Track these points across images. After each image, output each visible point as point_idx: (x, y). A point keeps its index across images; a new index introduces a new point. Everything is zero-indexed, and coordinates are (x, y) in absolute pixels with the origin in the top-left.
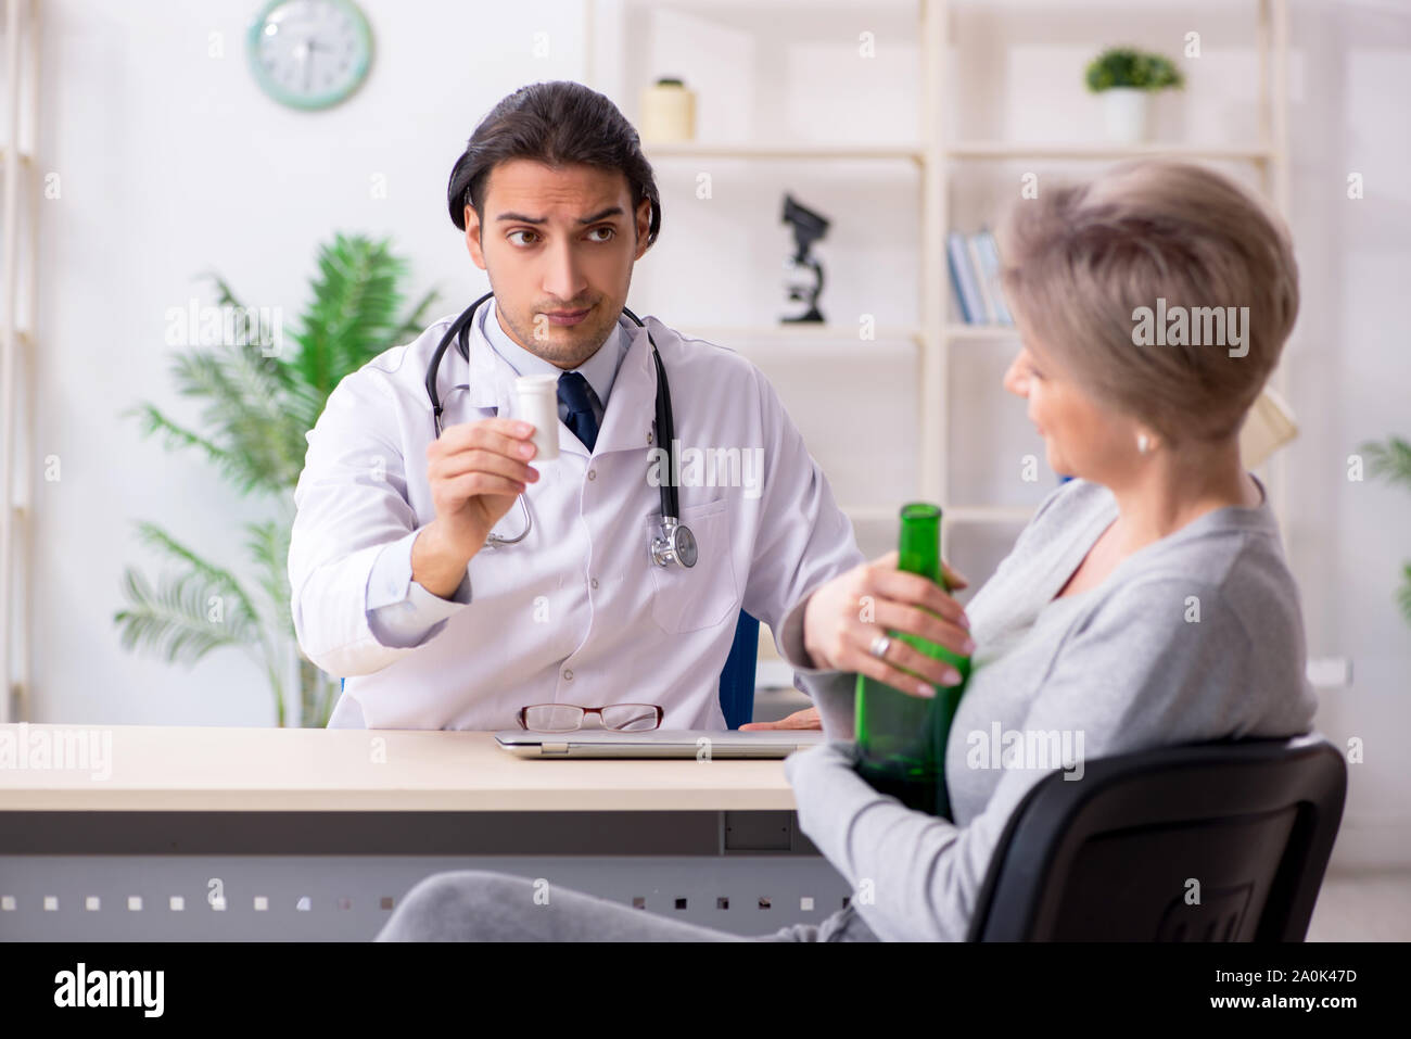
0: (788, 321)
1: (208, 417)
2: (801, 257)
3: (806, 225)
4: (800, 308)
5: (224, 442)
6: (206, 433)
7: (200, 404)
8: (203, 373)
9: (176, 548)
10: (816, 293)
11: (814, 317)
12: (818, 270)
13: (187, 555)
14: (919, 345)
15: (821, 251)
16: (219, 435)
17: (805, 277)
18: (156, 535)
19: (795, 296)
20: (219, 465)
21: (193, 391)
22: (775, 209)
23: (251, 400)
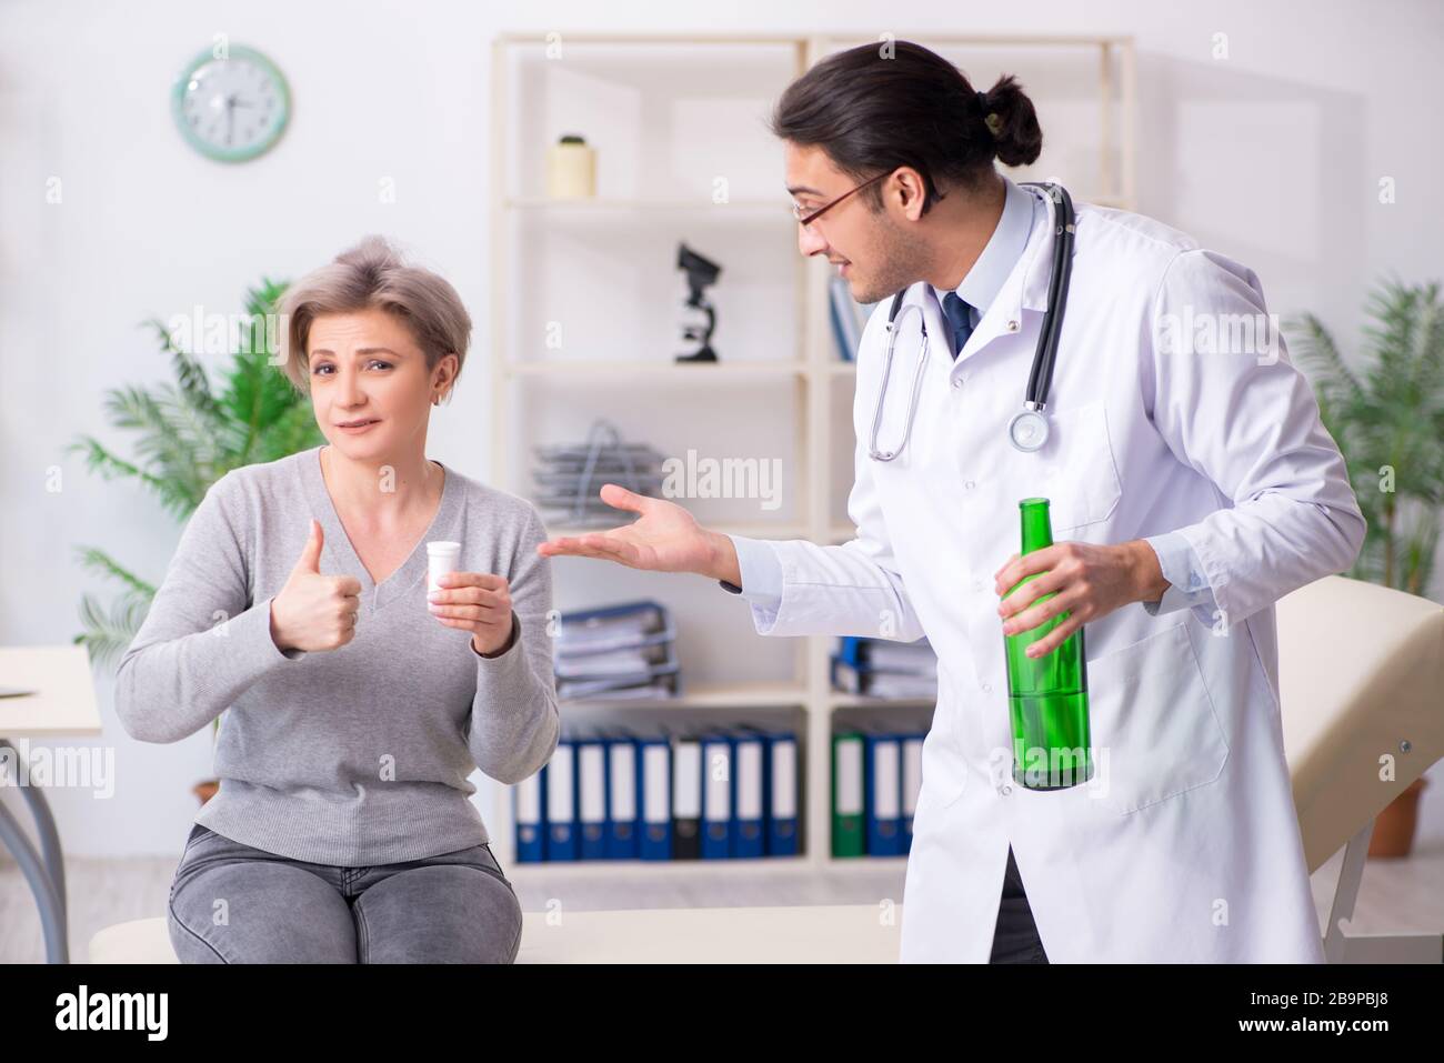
0: (683, 360)
1: (141, 448)
2: (695, 300)
3: (700, 270)
4: (693, 347)
5: (156, 470)
6: (139, 462)
7: (132, 436)
8: (137, 408)
9: (116, 570)
10: (709, 333)
11: (707, 356)
12: (711, 313)
13: (129, 578)
14: (802, 382)
15: (712, 294)
16: (150, 463)
17: (699, 319)
18: (97, 558)
19: (689, 336)
20: (158, 496)
21: (125, 423)
22: (671, 257)
23: (186, 435)
